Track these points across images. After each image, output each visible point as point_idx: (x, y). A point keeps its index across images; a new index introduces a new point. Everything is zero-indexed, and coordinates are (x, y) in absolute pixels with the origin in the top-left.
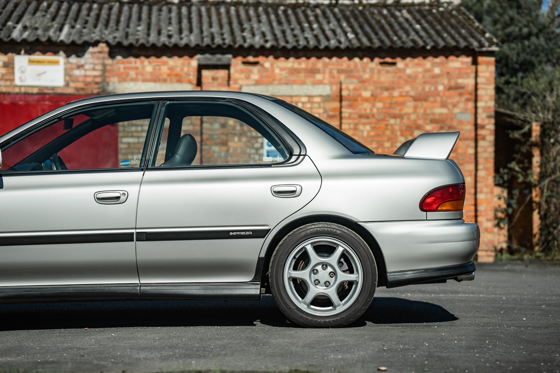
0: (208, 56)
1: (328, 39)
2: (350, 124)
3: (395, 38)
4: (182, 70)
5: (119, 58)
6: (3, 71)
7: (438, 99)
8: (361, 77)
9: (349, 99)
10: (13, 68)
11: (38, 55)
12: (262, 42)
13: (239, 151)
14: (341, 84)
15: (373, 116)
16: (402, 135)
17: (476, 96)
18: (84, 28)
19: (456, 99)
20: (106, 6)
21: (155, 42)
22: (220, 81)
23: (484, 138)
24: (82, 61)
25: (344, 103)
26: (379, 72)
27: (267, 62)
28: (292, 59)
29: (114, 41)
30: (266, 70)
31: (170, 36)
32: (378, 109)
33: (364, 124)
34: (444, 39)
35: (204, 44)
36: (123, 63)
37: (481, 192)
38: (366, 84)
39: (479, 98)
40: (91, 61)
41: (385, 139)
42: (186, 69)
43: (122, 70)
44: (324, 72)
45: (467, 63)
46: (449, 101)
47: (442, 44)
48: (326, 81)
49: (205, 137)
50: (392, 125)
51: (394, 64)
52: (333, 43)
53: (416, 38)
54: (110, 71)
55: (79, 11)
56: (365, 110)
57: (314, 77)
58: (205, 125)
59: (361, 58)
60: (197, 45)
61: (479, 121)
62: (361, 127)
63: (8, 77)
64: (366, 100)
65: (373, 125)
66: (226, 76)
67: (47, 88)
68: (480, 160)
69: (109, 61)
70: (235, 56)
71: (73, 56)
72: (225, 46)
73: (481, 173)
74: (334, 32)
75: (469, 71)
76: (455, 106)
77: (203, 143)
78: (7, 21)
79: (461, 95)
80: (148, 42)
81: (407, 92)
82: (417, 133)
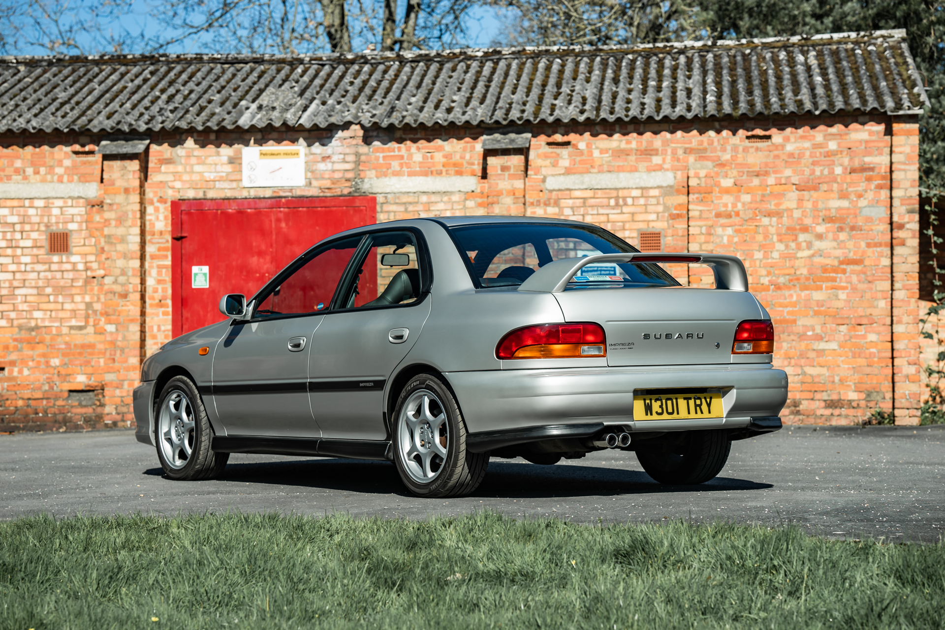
0: (497, 136)
1: (674, 104)
2: (701, 227)
4: (462, 158)
5: (376, 143)
6: (228, 168)
7: (835, 186)
8: (718, 158)
9: (699, 191)
10: (240, 164)
11: (273, 145)
12: (576, 113)
14: (688, 169)
15: (737, 214)
16: (780, 241)
17: (891, 181)
18: (339, 103)
19: (863, 185)
20: (381, 67)
21: (427, 120)
22: (512, 172)
23: (903, 244)
24: (328, 150)
25: (691, 196)
26: (746, 150)
27: (582, 141)
28: (617, 136)
29: (370, 123)
30: (581, 153)
31: (449, 110)
32: (744, 204)
33: (724, 226)
35: (495, 118)
36: (383, 151)
37: (900, 322)
38: (727, 168)
39: (895, 184)
40: (340, 150)
41: (756, 246)
43: (381, 161)
44: (664, 153)
45: (878, 132)
46: (850, 189)
47: (839, 104)
48: (666, 166)
50: (765, 227)
51: (769, 137)
52: (680, 110)
53: (806, 98)
54: (364, 162)
55: (342, 77)
56: (726, 205)
57: (651, 161)
59: (718, 132)
60: (483, 122)
61: (895, 219)
62: (719, 231)
63: (233, 178)
64: (727, 191)
65: (737, 227)
66: (522, 164)
67: (282, 188)
68: (898, 275)
69: (364, 149)
70: (535, 135)
71: (317, 144)
72: (521, 122)
73: (899, 295)
74: (689, 92)
75: (881, 145)
76: (860, 196)
78: (240, 100)
79: (869, 179)
80: (416, 121)
81: (788, 178)
82: (802, 237)
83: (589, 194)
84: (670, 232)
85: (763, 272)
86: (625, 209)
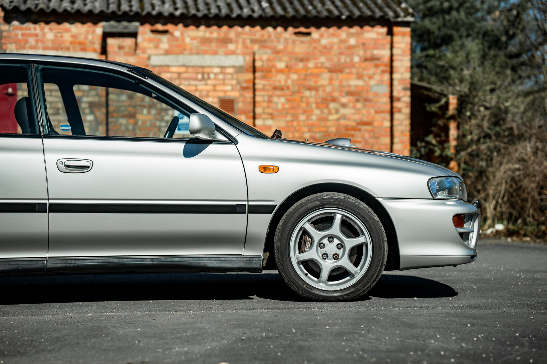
0: (113, 23)
1: (241, 7)
2: (263, 96)
3: (310, 8)
4: (86, 38)
5: (15, 23)
7: (354, 70)
8: (275, 47)
9: (262, 70)
12: (171, 10)
13: (148, 124)
14: (254, 54)
15: (288, 88)
16: (317, 107)
17: (392, 67)
19: (372, 71)
21: (56, 7)
22: (126, 50)
23: (400, 111)
25: (258, 74)
26: (294, 42)
27: (178, 31)
28: (202, 28)
29: (10, 6)
30: (176, 39)
31: (73, 2)
32: (293, 81)
33: (279, 96)
34: (359, 9)
35: (110, 10)
36: (21, 29)
38: (281, 55)
39: (395, 70)
41: (300, 111)
42: (90, 37)
43: (20, 37)
44: (237, 42)
45: (382, 34)
46: (365, 73)
47: (357, 13)
48: (239, 51)
49: (111, 109)
50: (307, 98)
51: (309, 34)
52: (246, 11)
53: (332, 7)
54: (6, 37)
56: (280, 81)
57: (226, 47)
58: (111, 96)
59: (275, 28)
60: (102, 12)
61: (395, 94)
62: (276, 99)
64: (281, 71)
65: (288, 97)
66: (133, 44)
68: (396, 133)
69: (5, 27)
70: (142, 24)
72: (131, 14)
73: (397, 147)
74: (248, 0)
75: (384, 42)
76: (370, 77)
77: (110, 115)
79: (377, 66)
80: (48, 7)
81: (323, 63)
82: (332, 106)
83: (182, 70)
84: (241, 99)
85: (305, 129)
86: (209, 82)
